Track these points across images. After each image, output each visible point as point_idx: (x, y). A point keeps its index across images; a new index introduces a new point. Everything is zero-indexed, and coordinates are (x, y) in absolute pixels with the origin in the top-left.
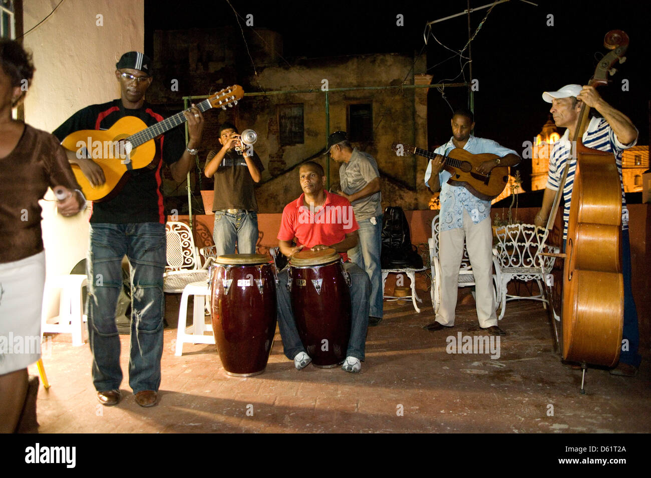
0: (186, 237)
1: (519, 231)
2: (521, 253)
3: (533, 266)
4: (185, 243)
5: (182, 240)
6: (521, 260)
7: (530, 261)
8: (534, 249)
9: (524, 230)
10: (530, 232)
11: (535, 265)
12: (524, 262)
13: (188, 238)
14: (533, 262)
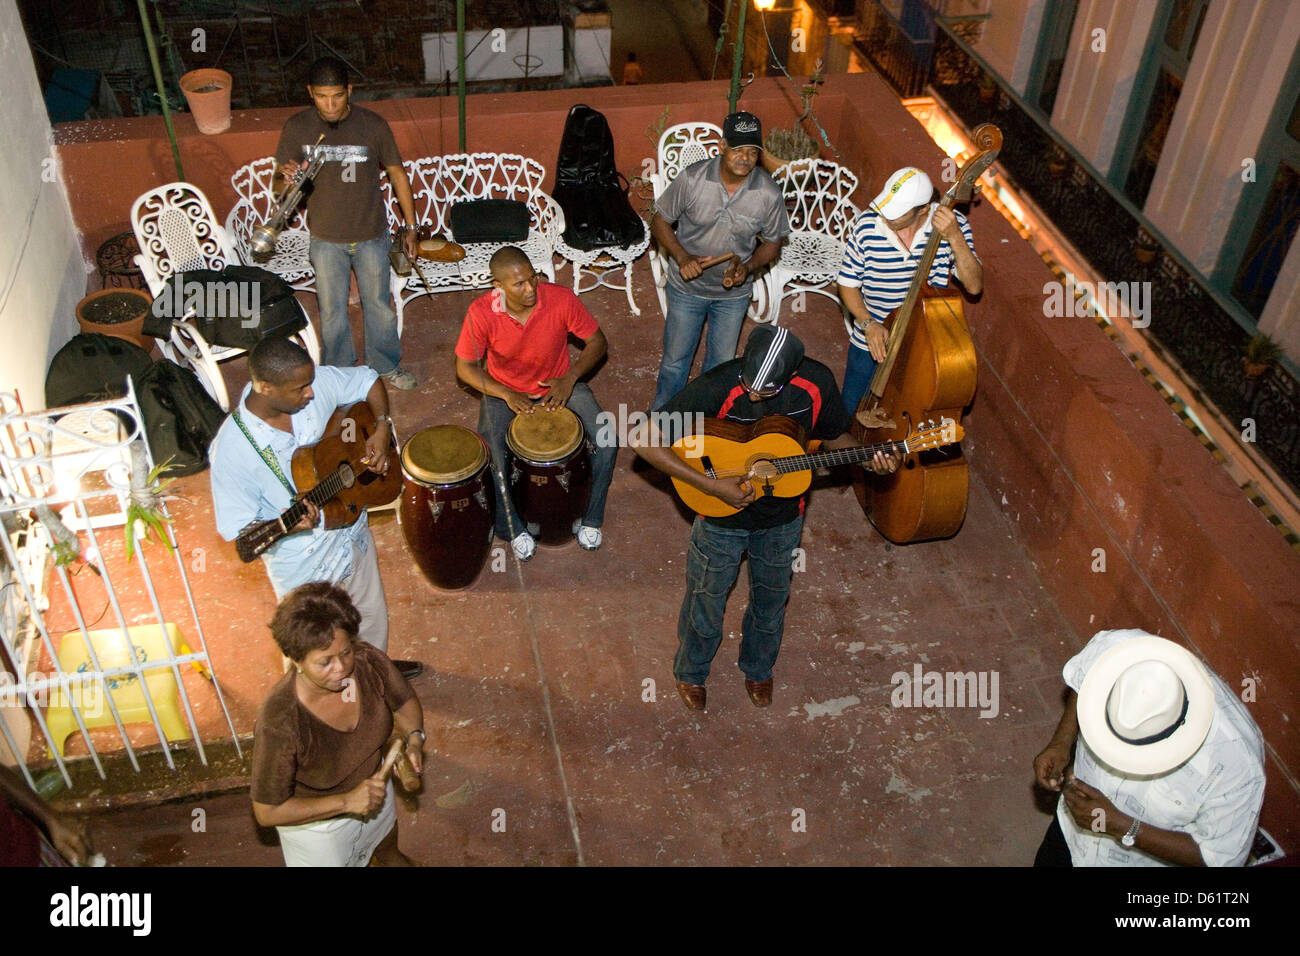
0: (197, 212)
1: (810, 171)
2: (809, 209)
3: (824, 232)
4: (201, 227)
5: (193, 221)
6: (807, 221)
7: (822, 223)
8: (829, 204)
9: (818, 169)
10: (826, 174)
11: (828, 231)
12: (812, 224)
13: (203, 215)
14: (826, 226)
